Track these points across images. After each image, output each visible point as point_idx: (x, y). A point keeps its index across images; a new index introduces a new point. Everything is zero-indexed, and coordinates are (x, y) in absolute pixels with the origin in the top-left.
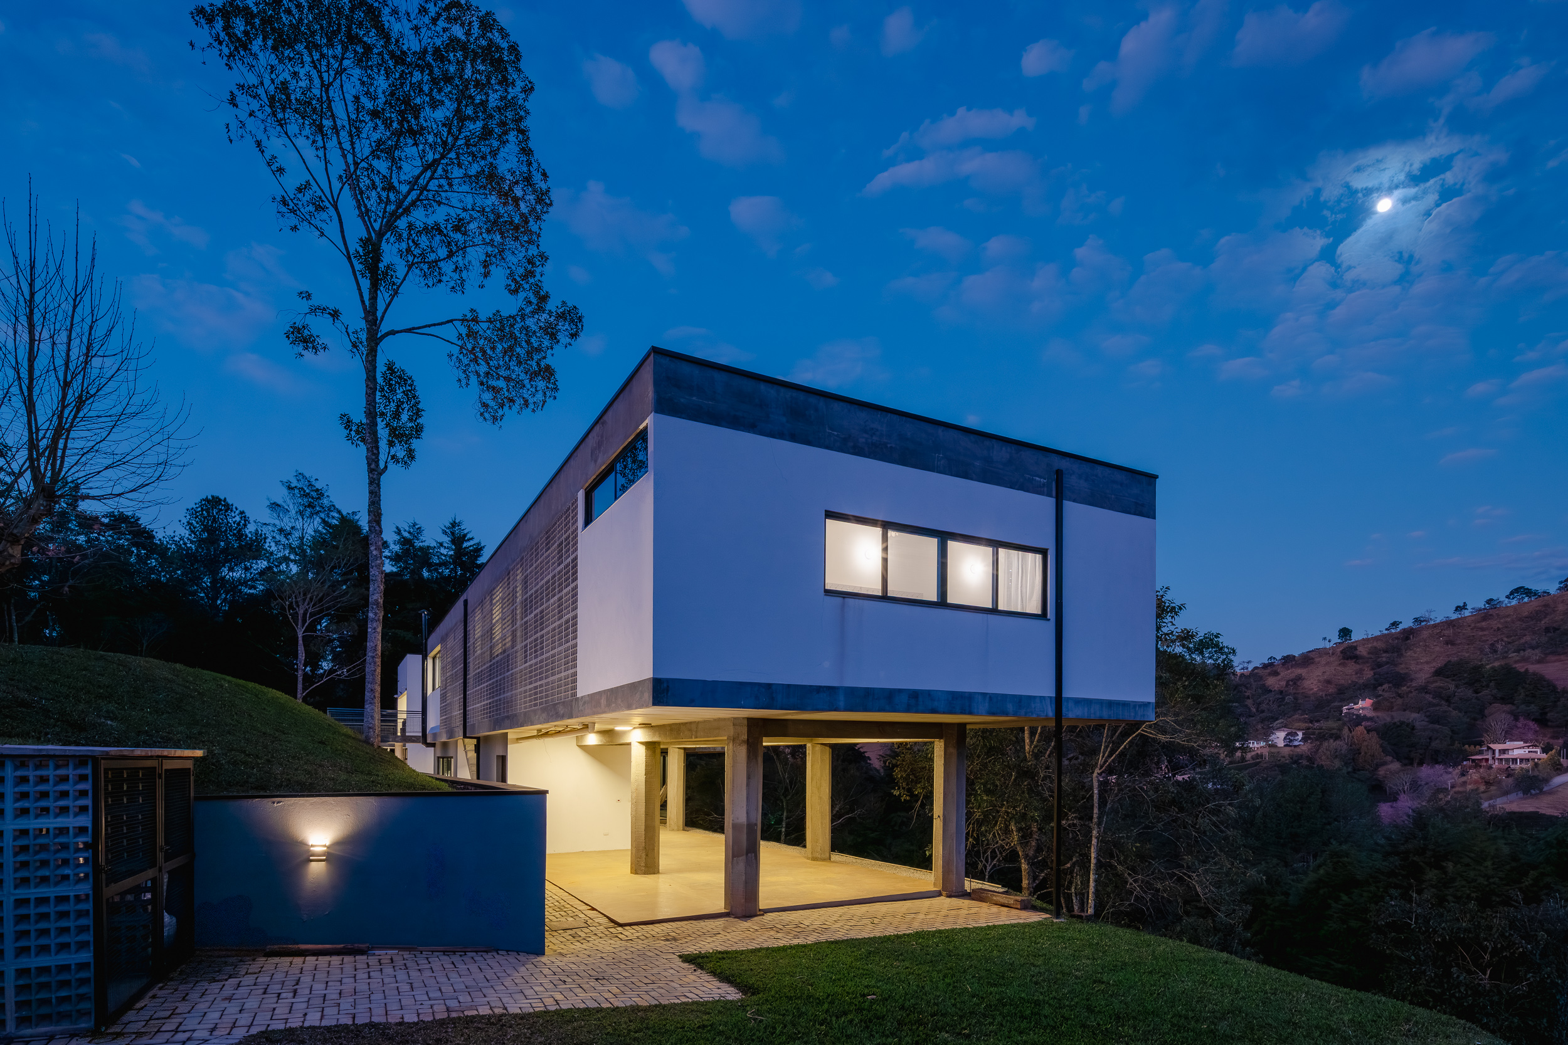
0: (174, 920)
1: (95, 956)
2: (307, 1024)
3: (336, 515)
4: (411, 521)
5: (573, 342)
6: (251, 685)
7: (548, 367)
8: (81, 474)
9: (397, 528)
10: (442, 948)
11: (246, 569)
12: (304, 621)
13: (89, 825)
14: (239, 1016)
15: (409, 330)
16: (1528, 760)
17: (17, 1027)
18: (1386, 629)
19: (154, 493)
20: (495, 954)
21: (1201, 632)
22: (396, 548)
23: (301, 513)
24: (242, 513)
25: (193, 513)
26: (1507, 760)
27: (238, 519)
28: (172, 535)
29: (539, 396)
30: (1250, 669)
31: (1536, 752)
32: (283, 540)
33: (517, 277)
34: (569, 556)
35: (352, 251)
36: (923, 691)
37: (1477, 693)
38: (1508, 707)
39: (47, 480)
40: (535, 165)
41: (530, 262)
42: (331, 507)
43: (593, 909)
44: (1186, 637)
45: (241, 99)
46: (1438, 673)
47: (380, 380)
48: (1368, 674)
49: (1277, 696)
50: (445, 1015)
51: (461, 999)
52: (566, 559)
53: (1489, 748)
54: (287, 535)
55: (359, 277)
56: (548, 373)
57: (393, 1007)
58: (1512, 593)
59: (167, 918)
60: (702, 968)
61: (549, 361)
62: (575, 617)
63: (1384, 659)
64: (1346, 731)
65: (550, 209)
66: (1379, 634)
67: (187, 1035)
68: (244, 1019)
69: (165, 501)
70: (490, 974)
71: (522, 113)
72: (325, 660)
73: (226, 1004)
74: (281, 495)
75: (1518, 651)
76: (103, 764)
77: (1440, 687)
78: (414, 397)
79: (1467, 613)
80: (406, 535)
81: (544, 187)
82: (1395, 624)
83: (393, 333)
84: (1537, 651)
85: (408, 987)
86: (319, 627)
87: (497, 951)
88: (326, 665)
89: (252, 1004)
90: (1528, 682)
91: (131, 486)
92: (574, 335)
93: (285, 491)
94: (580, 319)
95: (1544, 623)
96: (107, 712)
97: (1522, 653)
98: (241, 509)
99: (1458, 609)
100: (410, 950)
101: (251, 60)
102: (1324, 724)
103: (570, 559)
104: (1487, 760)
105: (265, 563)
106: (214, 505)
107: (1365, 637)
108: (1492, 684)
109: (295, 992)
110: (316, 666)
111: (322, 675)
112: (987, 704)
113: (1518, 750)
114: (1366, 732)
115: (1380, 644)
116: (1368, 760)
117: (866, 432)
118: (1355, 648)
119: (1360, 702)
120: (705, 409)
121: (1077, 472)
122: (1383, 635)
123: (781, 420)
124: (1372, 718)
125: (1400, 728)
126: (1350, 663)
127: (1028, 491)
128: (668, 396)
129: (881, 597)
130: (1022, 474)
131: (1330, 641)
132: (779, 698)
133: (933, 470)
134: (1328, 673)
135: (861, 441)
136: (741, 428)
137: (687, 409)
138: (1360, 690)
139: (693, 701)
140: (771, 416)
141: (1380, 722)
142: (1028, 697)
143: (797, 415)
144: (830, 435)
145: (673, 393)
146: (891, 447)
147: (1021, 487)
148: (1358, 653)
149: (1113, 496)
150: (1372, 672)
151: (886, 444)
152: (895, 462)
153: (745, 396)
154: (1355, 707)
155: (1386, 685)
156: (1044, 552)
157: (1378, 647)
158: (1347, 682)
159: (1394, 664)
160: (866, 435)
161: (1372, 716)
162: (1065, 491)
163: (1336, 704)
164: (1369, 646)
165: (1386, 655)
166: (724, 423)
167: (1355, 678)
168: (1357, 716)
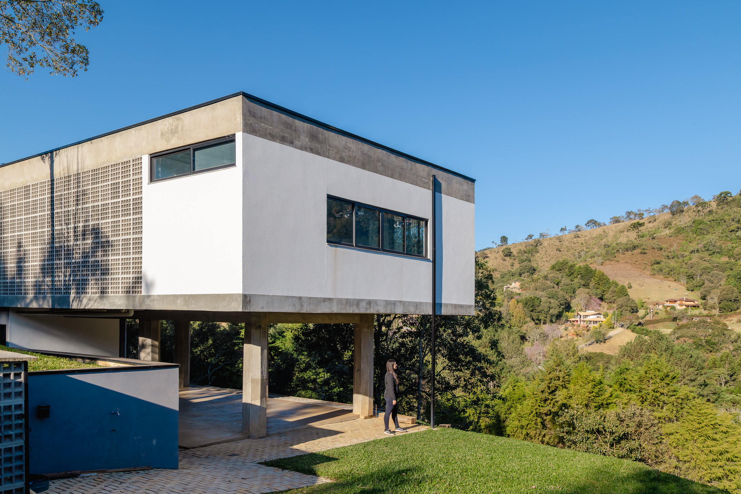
13: (23, 403)
16: (597, 322)
18: (526, 239)
20: (153, 470)
26: (587, 321)
31: (600, 317)
37: (572, 281)
38: (587, 290)
46: (553, 268)
48: (517, 265)
53: (578, 314)
58: (588, 223)
63: (525, 257)
64: (506, 303)
66: (522, 241)
75: (591, 257)
77: (554, 277)
79: (566, 232)
82: (530, 236)
84: (600, 258)
90: (596, 275)
95: (603, 242)
97: (593, 259)
99: (562, 230)
104: (577, 321)
107: (515, 243)
108: (579, 276)
112: (402, 307)
113: (591, 315)
114: (516, 303)
115: (523, 248)
116: (518, 320)
117: (346, 149)
118: (510, 249)
119: (513, 284)
120: (268, 131)
121: (441, 176)
122: (524, 242)
123: (305, 140)
124: (520, 294)
125: (534, 301)
126: (507, 258)
127: (420, 186)
128: (250, 122)
129: (353, 246)
130: (417, 176)
131: (496, 244)
132: (305, 305)
133: (376, 172)
134: (495, 264)
135: (344, 154)
136: (286, 143)
137: (259, 131)
138: (513, 276)
139: (263, 308)
140: (301, 137)
141: (524, 297)
142: (421, 303)
143: (313, 137)
144: (329, 150)
145: (252, 121)
146: (358, 158)
147: (416, 184)
148: (512, 253)
149: (457, 191)
150: (519, 265)
151: (355, 157)
152: (360, 167)
153: (288, 125)
154: (510, 286)
155: (526, 274)
156: (426, 221)
157: (522, 250)
158: (505, 271)
159: (530, 261)
160: (346, 151)
161: (520, 292)
162: (436, 188)
163: (500, 284)
164: (517, 248)
165: (526, 255)
166: (278, 140)
167: (510, 268)
168: (512, 292)
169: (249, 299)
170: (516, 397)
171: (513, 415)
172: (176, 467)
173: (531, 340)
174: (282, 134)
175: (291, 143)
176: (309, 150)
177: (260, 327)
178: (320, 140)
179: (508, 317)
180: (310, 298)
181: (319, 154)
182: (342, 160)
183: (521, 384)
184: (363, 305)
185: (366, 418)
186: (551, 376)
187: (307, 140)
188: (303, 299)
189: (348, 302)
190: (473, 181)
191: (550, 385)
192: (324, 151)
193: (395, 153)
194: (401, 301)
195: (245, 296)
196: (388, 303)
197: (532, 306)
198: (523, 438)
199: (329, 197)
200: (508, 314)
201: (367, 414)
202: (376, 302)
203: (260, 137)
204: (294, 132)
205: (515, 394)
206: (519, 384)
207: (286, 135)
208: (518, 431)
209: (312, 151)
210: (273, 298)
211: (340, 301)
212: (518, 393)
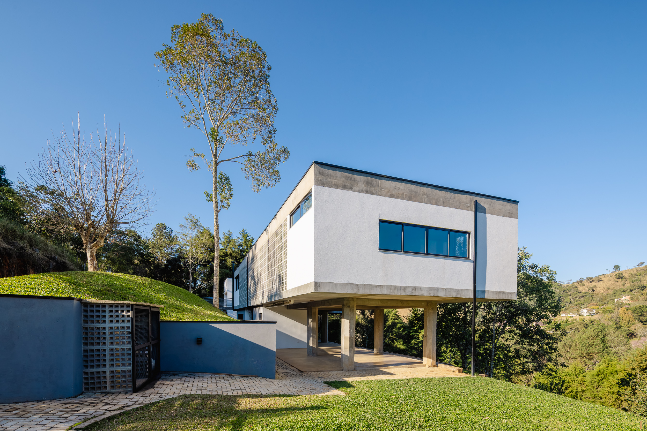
0: (154, 361)
1: (133, 368)
2: (197, 394)
3: (203, 229)
4: (228, 230)
5: (286, 161)
6: (175, 287)
7: (277, 171)
8: (121, 215)
9: (224, 232)
10: (240, 375)
11: (172, 249)
12: (192, 266)
13: (131, 326)
14: (176, 390)
15: (228, 160)
17: (110, 389)
18: (637, 266)
19: (144, 221)
20: (258, 378)
21: (540, 265)
22: (223, 240)
23: (191, 228)
24: (170, 229)
25: (155, 229)
27: (169, 231)
28: (147, 237)
29: (274, 181)
30: (571, 283)
32: (185, 238)
33: (265, 138)
34: (284, 239)
35: (208, 133)
36: (418, 287)
39: (111, 217)
40: (272, 96)
41: (270, 133)
42: (201, 226)
43: (293, 367)
44: (534, 267)
45: (172, 82)
47: (218, 178)
48: (628, 285)
49: (584, 295)
50: (242, 394)
51: (247, 390)
52: (283, 240)
54: (186, 236)
55: (211, 142)
56: (276, 173)
57: (224, 390)
59: (152, 360)
60: (331, 386)
61: (277, 169)
62: (286, 261)
63: (636, 279)
64: (616, 310)
65: (278, 112)
66: (633, 268)
67: (161, 394)
68: (178, 391)
69: (148, 223)
70: (256, 383)
71: (267, 77)
72: (199, 280)
73: (171, 387)
74: (184, 222)
76: (134, 307)
78: (230, 184)
80: (227, 235)
81: (275, 104)
82: (642, 264)
83: (222, 161)
85: (229, 386)
86: (196, 269)
87: (259, 377)
88: (199, 283)
89: (179, 387)
91: (137, 219)
92: (286, 158)
93: (185, 220)
94: (288, 152)
96: (132, 293)
98: (170, 227)
100: (230, 375)
101: (174, 69)
102: (606, 307)
103: (284, 240)
105: (178, 246)
106: (162, 227)
107: (626, 269)
109: (193, 385)
110: (195, 283)
111: (198, 286)
114: (626, 310)
115: (635, 272)
116: (627, 322)
117: (395, 189)
118: (622, 274)
119: (624, 297)
120: (333, 183)
121: (483, 202)
122: (635, 268)
123: (362, 186)
124: (629, 304)
125: (642, 309)
126: (620, 280)
127: (462, 209)
128: (320, 179)
129: (402, 252)
130: (460, 203)
131: (609, 271)
132: (361, 289)
133: (422, 202)
134: (608, 285)
135: (394, 192)
136: (347, 189)
137: (327, 183)
138: (624, 292)
139: (329, 290)
140: (358, 184)
141: (633, 306)
142: (462, 290)
143: (368, 183)
144: (381, 190)
145: (321, 178)
146: (406, 194)
147: (459, 208)
148: (623, 276)
149: (499, 210)
150: (630, 284)
151: (403, 193)
152: (407, 200)
153: (349, 177)
154: (621, 299)
155: (637, 290)
156: (469, 233)
157: (633, 273)
158: (617, 289)
159: (640, 281)
160: (395, 190)
161: (629, 303)
162: (478, 209)
163: (612, 298)
164: (629, 273)
165: (637, 277)
166: (341, 188)
167: (621, 287)
168: (622, 303)
169: (318, 284)
170: (609, 371)
171: (605, 384)
172: (274, 378)
173: (639, 336)
174: (344, 184)
175: (351, 189)
176: (365, 192)
177: (349, 306)
178: (374, 185)
179: (618, 320)
180: (365, 285)
181: (373, 194)
182: (392, 196)
183: (614, 363)
184: (410, 290)
185: (429, 367)
186: (642, 358)
187: (364, 186)
188: (359, 285)
189: (396, 288)
190: (516, 202)
191: (641, 365)
192: (377, 192)
193: (439, 189)
194: (443, 288)
195: (316, 283)
196: (430, 289)
197: (641, 312)
198: (613, 401)
199: (381, 221)
200: (618, 318)
201: (430, 364)
202: (420, 288)
203: (328, 187)
204: (353, 182)
205: (608, 370)
206: (612, 363)
207: (346, 184)
208: (609, 395)
209: (367, 192)
210: (336, 284)
211: (389, 287)
212: (610, 369)
